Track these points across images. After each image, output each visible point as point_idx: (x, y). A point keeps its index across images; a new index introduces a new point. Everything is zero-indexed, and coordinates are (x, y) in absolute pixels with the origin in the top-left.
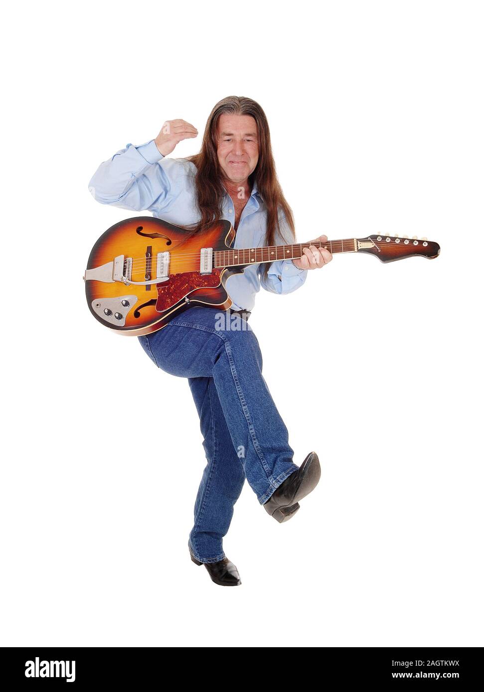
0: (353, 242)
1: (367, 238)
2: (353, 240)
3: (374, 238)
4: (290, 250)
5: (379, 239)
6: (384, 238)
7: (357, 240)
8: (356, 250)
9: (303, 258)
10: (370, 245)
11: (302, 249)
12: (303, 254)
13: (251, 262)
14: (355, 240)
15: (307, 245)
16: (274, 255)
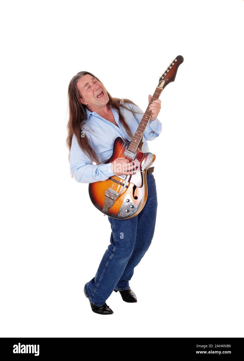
0: (158, 88)
1: (159, 82)
2: (157, 88)
3: (161, 79)
4: (146, 116)
5: (163, 78)
6: (163, 75)
7: (158, 86)
8: (162, 89)
9: (153, 111)
10: (163, 83)
11: (149, 111)
12: (151, 111)
13: (142, 135)
14: (157, 87)
15: (148, 108)
16: (144, 124)
